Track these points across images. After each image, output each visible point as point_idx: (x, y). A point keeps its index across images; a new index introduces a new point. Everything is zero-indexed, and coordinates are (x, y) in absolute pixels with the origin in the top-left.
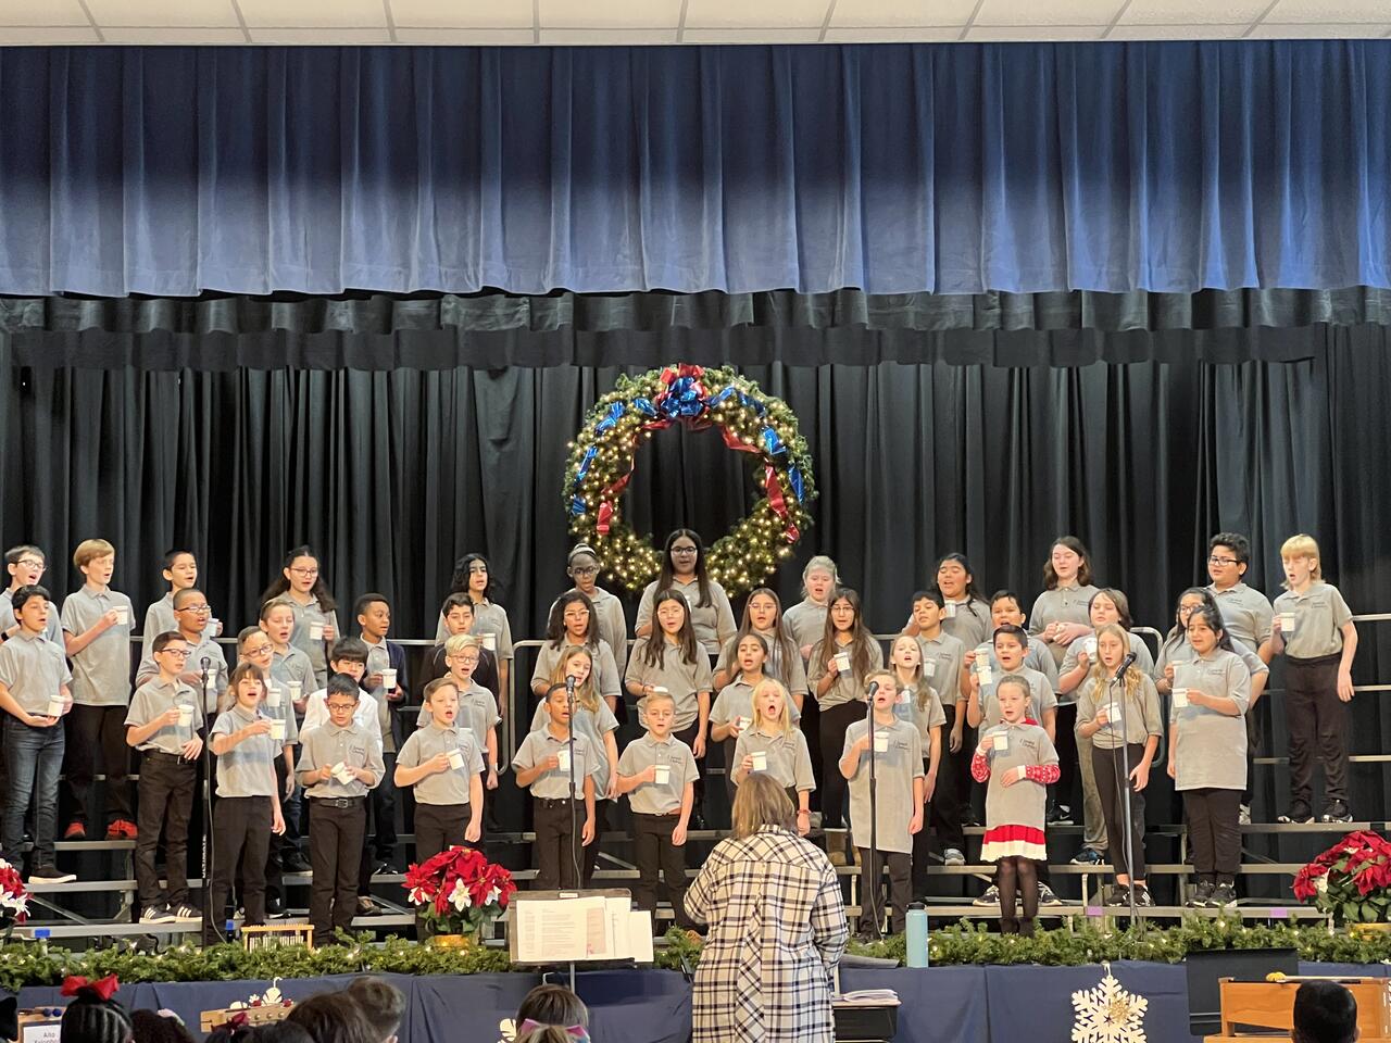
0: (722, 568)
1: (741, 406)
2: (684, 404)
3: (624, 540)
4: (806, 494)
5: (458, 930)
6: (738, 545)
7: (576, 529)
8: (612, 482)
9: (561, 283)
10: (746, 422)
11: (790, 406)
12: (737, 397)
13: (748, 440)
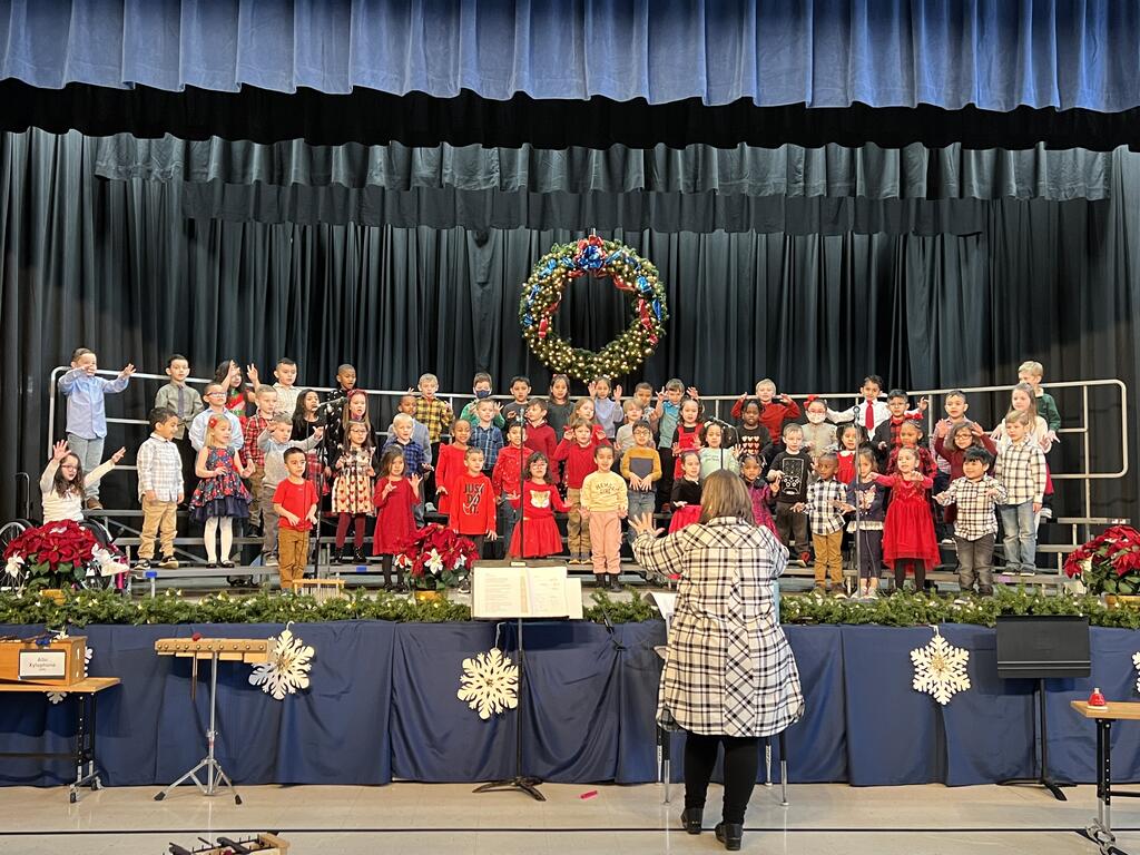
0: (611, 359)
1: (625, 263)
2: (592, 261)
3: (555, 341)
4: (662, 317)
5: (433, 588)
6: (621, 346)
7: (526, 335)
8: (548, 306)
9: (522, 87)
10: (628, 273)
11: (653, 263)
12: (623, 259)
13: (629, 284)
